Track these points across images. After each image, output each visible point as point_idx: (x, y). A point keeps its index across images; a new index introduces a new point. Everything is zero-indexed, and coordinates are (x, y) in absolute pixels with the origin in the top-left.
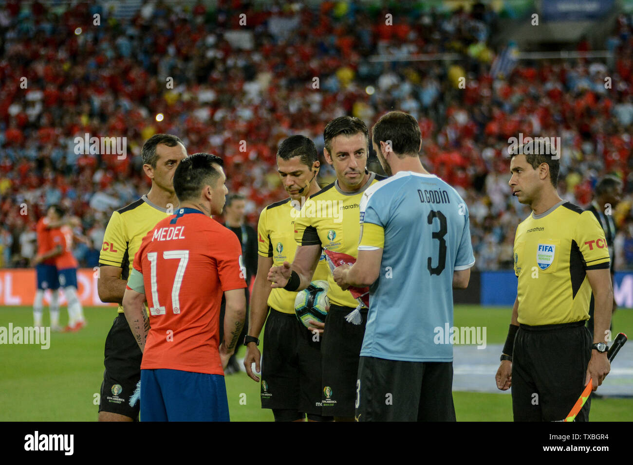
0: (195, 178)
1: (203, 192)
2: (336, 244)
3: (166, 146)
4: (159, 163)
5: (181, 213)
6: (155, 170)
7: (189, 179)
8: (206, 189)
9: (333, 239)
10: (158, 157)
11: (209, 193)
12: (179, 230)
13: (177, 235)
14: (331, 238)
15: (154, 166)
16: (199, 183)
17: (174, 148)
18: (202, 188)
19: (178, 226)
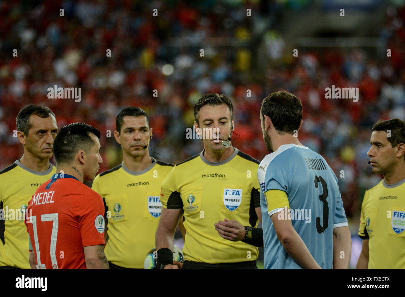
0: (71, 142)
1: (76, 156)
2: (194, 208)
3: (38, 117)
4: (31, 132)
5: (55, 177)
6: (27, 137)
7: (66, 142)
8: (80, 153)
9: (192, 203)
10: (30, 126)
11: (82, 157)
12: (51, 195)
13: (49, 199)
14: (190, 201)
15: (27, 134)
16: (74, 147)
17: (46, 120)
18: (77, 152)
19: (50, 191)
